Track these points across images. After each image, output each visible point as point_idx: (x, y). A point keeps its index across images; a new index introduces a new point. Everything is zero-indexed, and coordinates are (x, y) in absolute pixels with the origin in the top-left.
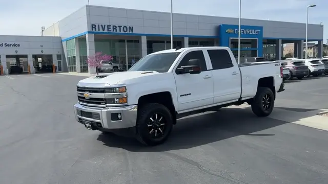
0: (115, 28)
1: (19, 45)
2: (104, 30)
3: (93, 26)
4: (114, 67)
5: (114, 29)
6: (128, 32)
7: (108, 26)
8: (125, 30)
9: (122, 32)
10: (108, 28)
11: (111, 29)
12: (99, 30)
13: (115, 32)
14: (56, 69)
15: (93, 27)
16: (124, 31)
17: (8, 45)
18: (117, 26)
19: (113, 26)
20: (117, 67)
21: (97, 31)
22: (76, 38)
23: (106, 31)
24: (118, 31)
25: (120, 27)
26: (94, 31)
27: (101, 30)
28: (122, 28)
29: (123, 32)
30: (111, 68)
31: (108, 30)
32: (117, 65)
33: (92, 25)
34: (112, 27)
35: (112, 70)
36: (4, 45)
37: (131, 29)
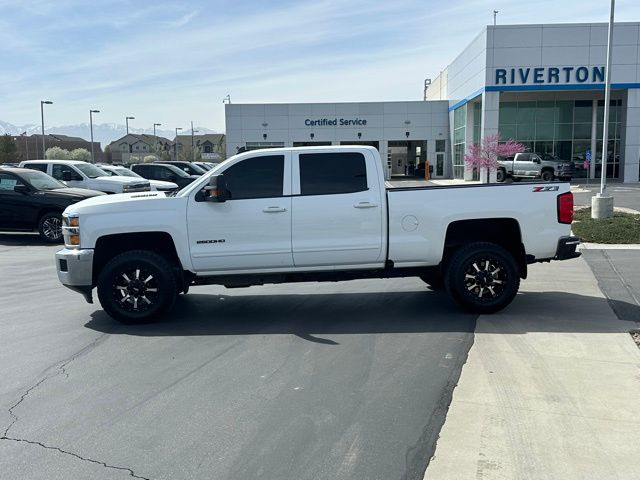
0: (554, 73)
1: (364, 122)
2: (524, 80)
3: (500, 74)
4: (544, 169)
5: (550, 75)
6: (589, 81)
7: (536, 70)
8: (582, 76)
9: (573, 81)
10: (536, 76)
11: (545, 77)
12: (513, 82)
13: (553, 83)
14: (431, 171)
15: (498, 77)
16: (578, 79)
17: (346, 123)
18: (560, 69)
19: (551, 70)
20: (551, 170)
21: (508, 83)
22: (469, 102)
23: (530, 82)
24: (562, 81)
25: (568, 70)
26: (501, 84)
27: (518, 82)
28: (573, 74)
29: (577, 83)
30: (538, 172)
31: (536, 81)
32: (554, 165)
33: (498, 71)
34: (545, 74)
35: (540, 177)
36: (339, 122)
37: (599, 73)
